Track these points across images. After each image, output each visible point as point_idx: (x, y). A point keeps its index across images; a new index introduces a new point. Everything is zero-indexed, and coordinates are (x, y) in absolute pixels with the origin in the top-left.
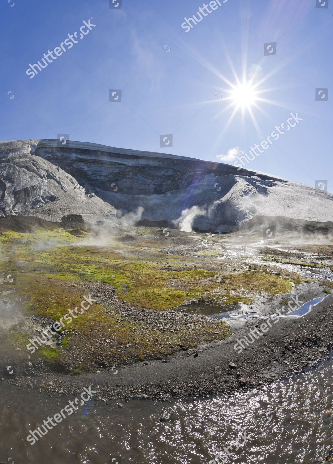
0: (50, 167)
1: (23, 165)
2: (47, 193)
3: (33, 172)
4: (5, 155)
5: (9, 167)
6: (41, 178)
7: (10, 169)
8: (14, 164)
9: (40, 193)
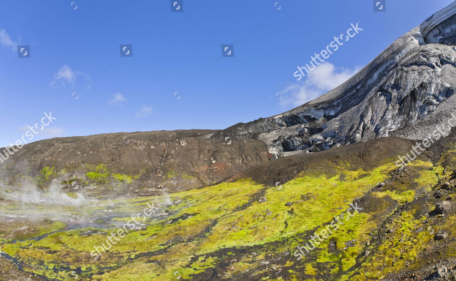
0: (445, 50)
1: (411, 62)
2: (440, 86)
3: (424, 64)
4: (392, 61)
5: (396, 73)
6: (433, 67)
7: (398, 74)
8: (402, 65)
9: (431, 91)
